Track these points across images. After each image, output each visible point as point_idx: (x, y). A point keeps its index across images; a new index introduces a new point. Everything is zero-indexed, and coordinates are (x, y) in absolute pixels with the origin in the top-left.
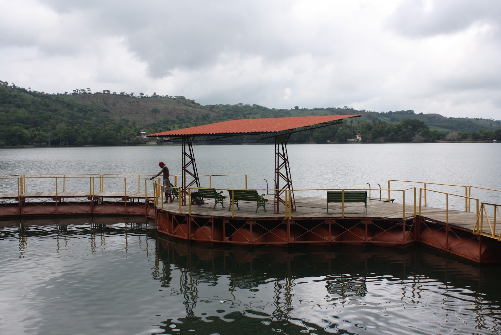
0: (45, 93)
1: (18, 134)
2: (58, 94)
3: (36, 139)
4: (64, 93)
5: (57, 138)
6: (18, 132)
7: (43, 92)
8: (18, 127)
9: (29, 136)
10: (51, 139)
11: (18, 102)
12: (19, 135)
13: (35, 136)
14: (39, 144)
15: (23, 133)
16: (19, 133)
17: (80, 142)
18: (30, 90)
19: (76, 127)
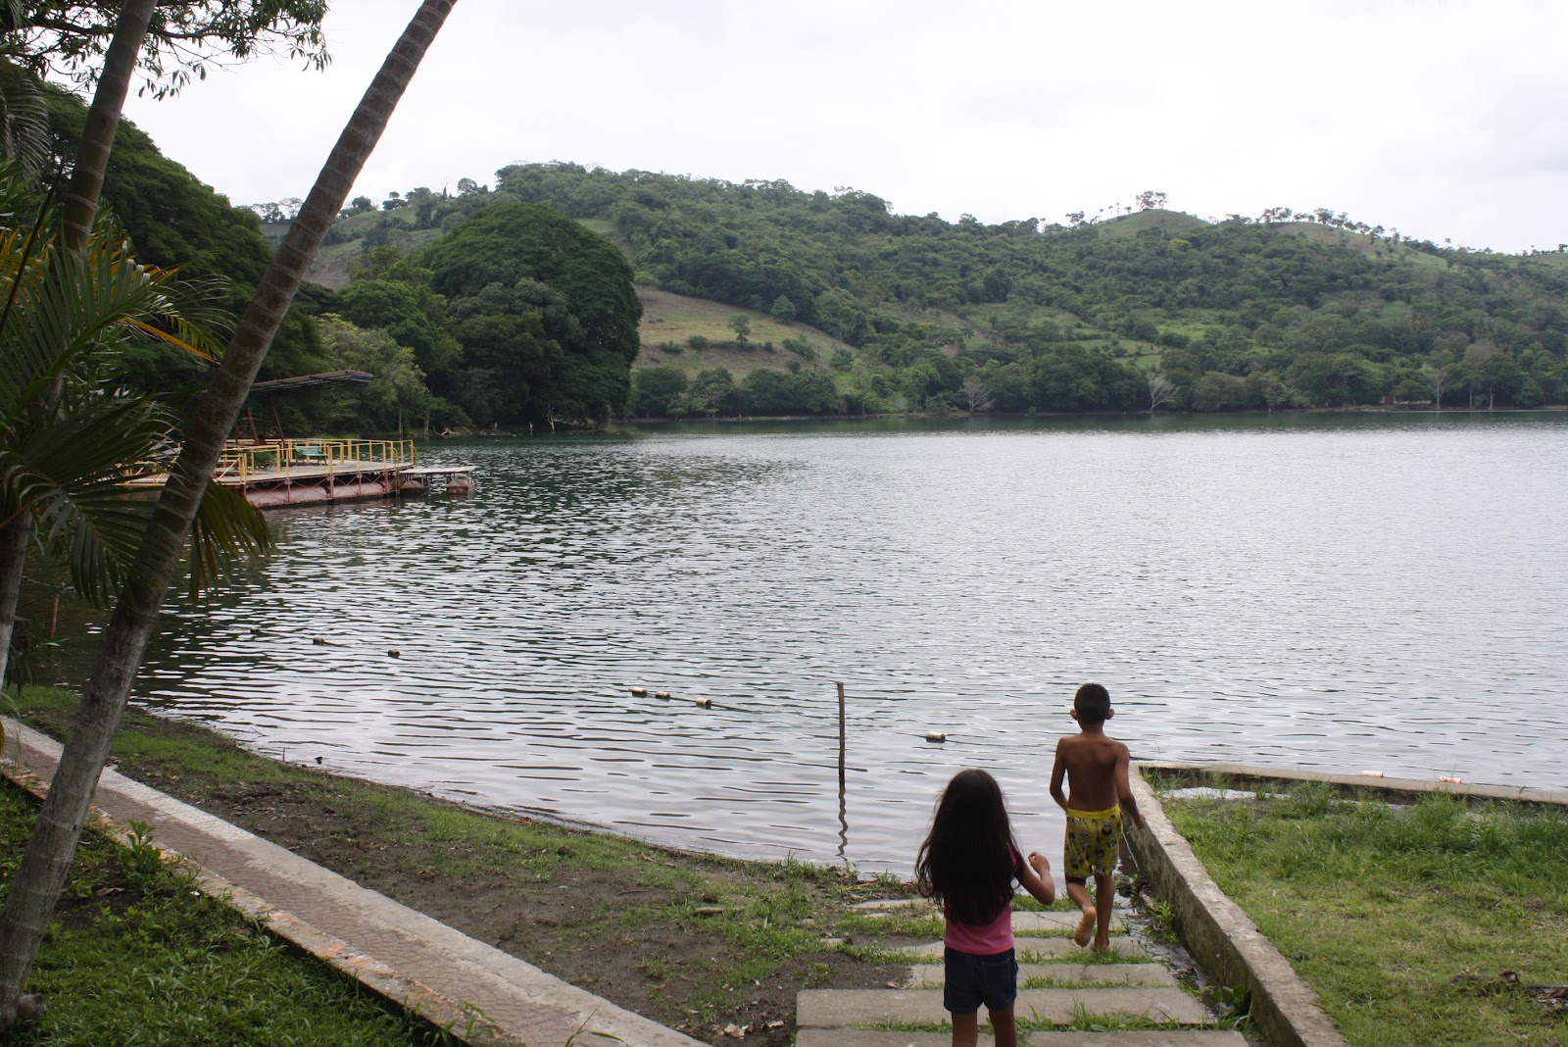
0: (1495, 252)
1: (1347, 374)
2: (1534, 251)
3: (1399, 390)
4: (1557, 248)
5: (1459, 385)
6: (1347, 370)
7: (1488, 250)
8: (1349, 356)
9: (1378, 380)
10: (1443, 389)
11: (1388, 285)
12: (1351, 377)
13: (1398, 380)
14: (1406, 403)
15: (1363, 372)
16: (1351, 373)
17: (1530, 398)
18: (1449, 245)
19: (1527, 352)
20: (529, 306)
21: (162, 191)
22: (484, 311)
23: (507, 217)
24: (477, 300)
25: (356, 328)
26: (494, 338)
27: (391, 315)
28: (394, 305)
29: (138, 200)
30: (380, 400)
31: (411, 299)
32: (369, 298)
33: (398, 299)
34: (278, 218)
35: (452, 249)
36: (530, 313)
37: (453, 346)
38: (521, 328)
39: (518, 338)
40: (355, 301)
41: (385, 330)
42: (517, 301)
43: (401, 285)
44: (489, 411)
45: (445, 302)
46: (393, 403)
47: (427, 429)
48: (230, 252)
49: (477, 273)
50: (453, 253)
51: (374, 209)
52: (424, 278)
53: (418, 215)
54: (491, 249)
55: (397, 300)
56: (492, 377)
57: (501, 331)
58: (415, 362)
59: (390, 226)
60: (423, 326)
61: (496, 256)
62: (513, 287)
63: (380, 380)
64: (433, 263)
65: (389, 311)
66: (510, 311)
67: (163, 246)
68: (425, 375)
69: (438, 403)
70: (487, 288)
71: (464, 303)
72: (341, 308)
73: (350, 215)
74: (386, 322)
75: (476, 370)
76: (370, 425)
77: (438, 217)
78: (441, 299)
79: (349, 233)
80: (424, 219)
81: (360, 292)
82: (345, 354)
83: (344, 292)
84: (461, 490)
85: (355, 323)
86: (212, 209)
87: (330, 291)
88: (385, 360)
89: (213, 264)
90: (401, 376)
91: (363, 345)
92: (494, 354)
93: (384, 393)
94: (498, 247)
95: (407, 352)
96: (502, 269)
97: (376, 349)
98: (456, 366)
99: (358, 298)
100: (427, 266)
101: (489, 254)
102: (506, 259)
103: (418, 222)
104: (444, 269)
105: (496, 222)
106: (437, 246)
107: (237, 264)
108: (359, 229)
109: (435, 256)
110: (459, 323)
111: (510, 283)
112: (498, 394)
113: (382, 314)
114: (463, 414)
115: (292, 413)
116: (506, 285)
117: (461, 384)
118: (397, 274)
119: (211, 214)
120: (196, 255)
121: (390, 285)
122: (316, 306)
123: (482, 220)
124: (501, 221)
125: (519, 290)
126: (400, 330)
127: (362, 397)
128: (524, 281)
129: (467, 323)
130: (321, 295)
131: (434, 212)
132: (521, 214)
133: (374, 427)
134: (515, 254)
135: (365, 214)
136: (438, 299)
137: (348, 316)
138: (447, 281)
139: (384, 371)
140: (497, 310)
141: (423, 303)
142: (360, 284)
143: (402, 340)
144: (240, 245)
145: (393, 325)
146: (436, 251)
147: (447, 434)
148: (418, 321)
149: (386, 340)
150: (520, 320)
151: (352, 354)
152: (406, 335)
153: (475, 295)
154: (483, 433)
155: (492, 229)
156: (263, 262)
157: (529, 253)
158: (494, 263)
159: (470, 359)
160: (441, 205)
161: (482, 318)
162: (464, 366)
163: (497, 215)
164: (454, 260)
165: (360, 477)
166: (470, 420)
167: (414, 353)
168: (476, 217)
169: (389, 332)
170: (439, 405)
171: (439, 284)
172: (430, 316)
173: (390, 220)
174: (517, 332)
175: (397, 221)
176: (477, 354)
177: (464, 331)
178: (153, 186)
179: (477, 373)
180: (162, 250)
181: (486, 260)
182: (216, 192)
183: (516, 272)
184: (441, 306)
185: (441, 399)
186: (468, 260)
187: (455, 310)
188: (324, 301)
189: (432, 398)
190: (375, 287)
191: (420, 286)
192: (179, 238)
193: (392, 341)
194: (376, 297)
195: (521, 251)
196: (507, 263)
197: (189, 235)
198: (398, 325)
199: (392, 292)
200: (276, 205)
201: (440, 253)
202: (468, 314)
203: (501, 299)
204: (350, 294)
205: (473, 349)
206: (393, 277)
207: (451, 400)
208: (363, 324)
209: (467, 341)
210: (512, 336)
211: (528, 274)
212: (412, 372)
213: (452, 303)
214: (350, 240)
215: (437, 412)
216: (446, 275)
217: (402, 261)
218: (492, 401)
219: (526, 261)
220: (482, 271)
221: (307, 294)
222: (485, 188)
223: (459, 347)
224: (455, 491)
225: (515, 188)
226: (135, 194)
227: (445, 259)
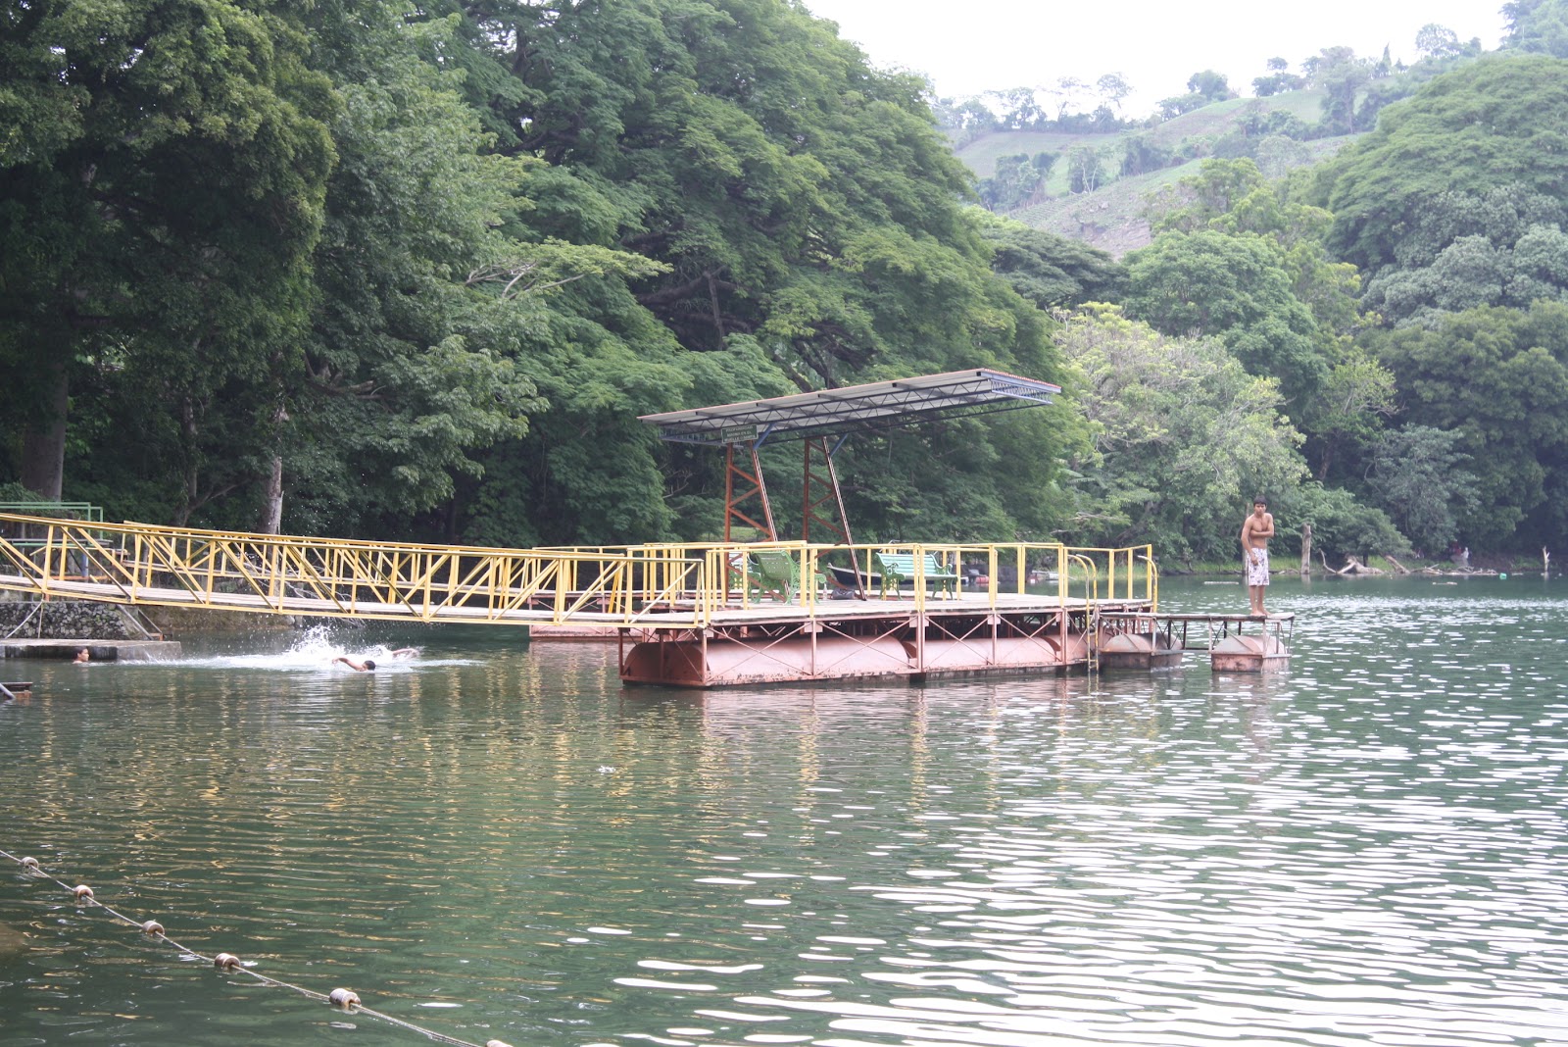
20: (1547, 287)
21: (721, 27)
22: (1444, 300)
23: (1504, 92)
24: (1429, 276)
25: (1155, 335)
26: (1466, 360)
27: (1233, 307)
28: (1241, 286)
29: (669, 47)
30: (1201, 493)
31: (1277, 273)
32: (1187, 271)
33: (1250, 272)
34: (1033, 119)
35: (1377, 165)
36: (1548, 304)
37: (1370, 379)
38: (1526, 338)
39: (1521, 359)
40: (1157, 277)
41: (1219, 339)
42: (1519, 278)
43: (1257, 243)
44: (1450, 522)
45: (1356, 281)
46: (1231, 500)
47: (1306, 558)
48: (860, 159)
49: (1432, 217)
50: (1382, 172)
51: (1234, 95)
52: (1312, 227)
53: (1325, 104)
54: (1467, 161)
55: (1247, 276)
56: (1460, 446)
57: (1481, 345)
58: (1281, 410)
59: (1265, 129)
60: (1303, 332)
61: (1474, 177)
62: (1511, 246)
63: (1202, 450)
64: (1334, 196)
65: (1230, 298)
66: (1503, 299)
67: (716, 146)
68: (1302, 438)
69: (1334, 503)
70: (1453, 248)
71: (1399, 283)
72: (1126, 294)
73: (1183, 110)
74: (1225, 322)
75: (1423, 429)
76: (1180, 547)
77: (1369, 109)
78: (1348, 274)
79: (1177, 148)
80: (1337, 114)
81: (1169, 258)
82: (1127, 390)
83: (1133, 259)
84: (1247, 664)
85: (1156, 323)
86: (827, 67)
87: (1104, 257)
88: (1213, 404)
89: (823, 185)
90: (1248, 439)
91: (1165, 369)
92: (1465, 394)
93: (1210, 477)
94: (1480, 158)
95: (1265, 388)
96: (1487, 205)
97: (1196, 381)
98: (1378, 422)
99: (1164, 271)
100: (1323, 204)
101: (1459, 173)
102: (1497, 184)
103: (1324, 121)
104: (1360, 209)
105: (1477, 103)
106: (1345, 159)
107: (876, 185)
108: (1199, 138)
109: (1339, 180)
110: (1389, 326)
111: (1504, 238)
112: (1472, 484)
113: (1213, 307)
114: (1390, 528)
115: (982, 509)
116: (1495, 242)
117: (1388, 462)
118: (1253, 219)
119: (824, 78)
120: (787, 166)
121: (1234, 241)
122: (1071, 287)
123: (1445, 100)
124: (1489, 99)
125: (1525, 253)
126: (1251, 340)
127: (1163, 485)
128: (1536, 232)
129: (1405, 326)
130: (1085, 266)
131: (1360, 99)
132: (1533, 84)
133: (1188, 551)
134: (1520, 173)
135: (1214, 106)
136: (1341, 274)
137: (1142, 309)
138: (1364, 234)
139: (1212, 429)
140: (1474, 297)
141: (1305, 281)
142: (1170, 241)
143: (1255, 361)
144: (884, 143)
145: (1237, 329)
146: (1342, 169)
147: (1353, 571)
148: (1295, 322)
149: (1219, 362)
150: (1524, 319)
151: (1141, 391)
152: (1265, 350)
153: (1425, 264)
154: (1433, 570)
155: (1469, 119)
156: (932, 179)
157: (1552, 170)
158: (1471, 192)
159: (1409, 408)
160: (1374, 84)
161: (1439, 317)
162: (1395, 422)
163: (1481, 88)
164: (1379, 189)
165: (994, 621)
166: (1404, 541)
167: (1282, 389)
168: (1433, 94)
169: (1229, 344)
170: (1337, 506)
171: (1347, 242)
172: (1321, 312)
173: (1264, 116)
174: (1519, 346)
175: (1280, 118)
176: (1427, 395)
177: (1397, 344)
178: (699, 18)
179: (1423, 437)
180: (713, 153)
181: (1452, 187)
182: (841, 37)
183: (1521, 213)
184: (1347, 290)
185: (1343, 494)
186: (1412, 187)
187: (1381, 300)
188: (1089, 277)
189: (1319, 491)
190: (1200, 248)
191: (1301, 244)
192: (752, 129)
193: (1233, 364)
194: (1203, 267)
195: (1532, 164)
196: (1499, 192)
197: (776, 124)
198: (1247, 328)
199: (1237, 257)
200: (1029, 92)
201: (1350, 173)
202: (1406, 307)
203: (1485, 274)
204: (1146, 262)
205: (1418, 383)
206: (1242, 225)
207: (1365, 495)
208: (1172, 326)
209: (1405, 368)
210: (1507, 355)
211: (1546, 218)
212: (1273, 433)
213: (1374, 283)
214: (1178, 162)
215: (1333, 521)
216: (1361, 222)
217: (1262, 191)
218: (1457, 500)
219: (1543, 189)
220: (1441, 211)
221: (1055, 262)
222: (1475, 43)
223: (1387, 380)
224: (1231, 665)
225: (1544, 41)
226: (660, 35)
227: (1362, 187)
